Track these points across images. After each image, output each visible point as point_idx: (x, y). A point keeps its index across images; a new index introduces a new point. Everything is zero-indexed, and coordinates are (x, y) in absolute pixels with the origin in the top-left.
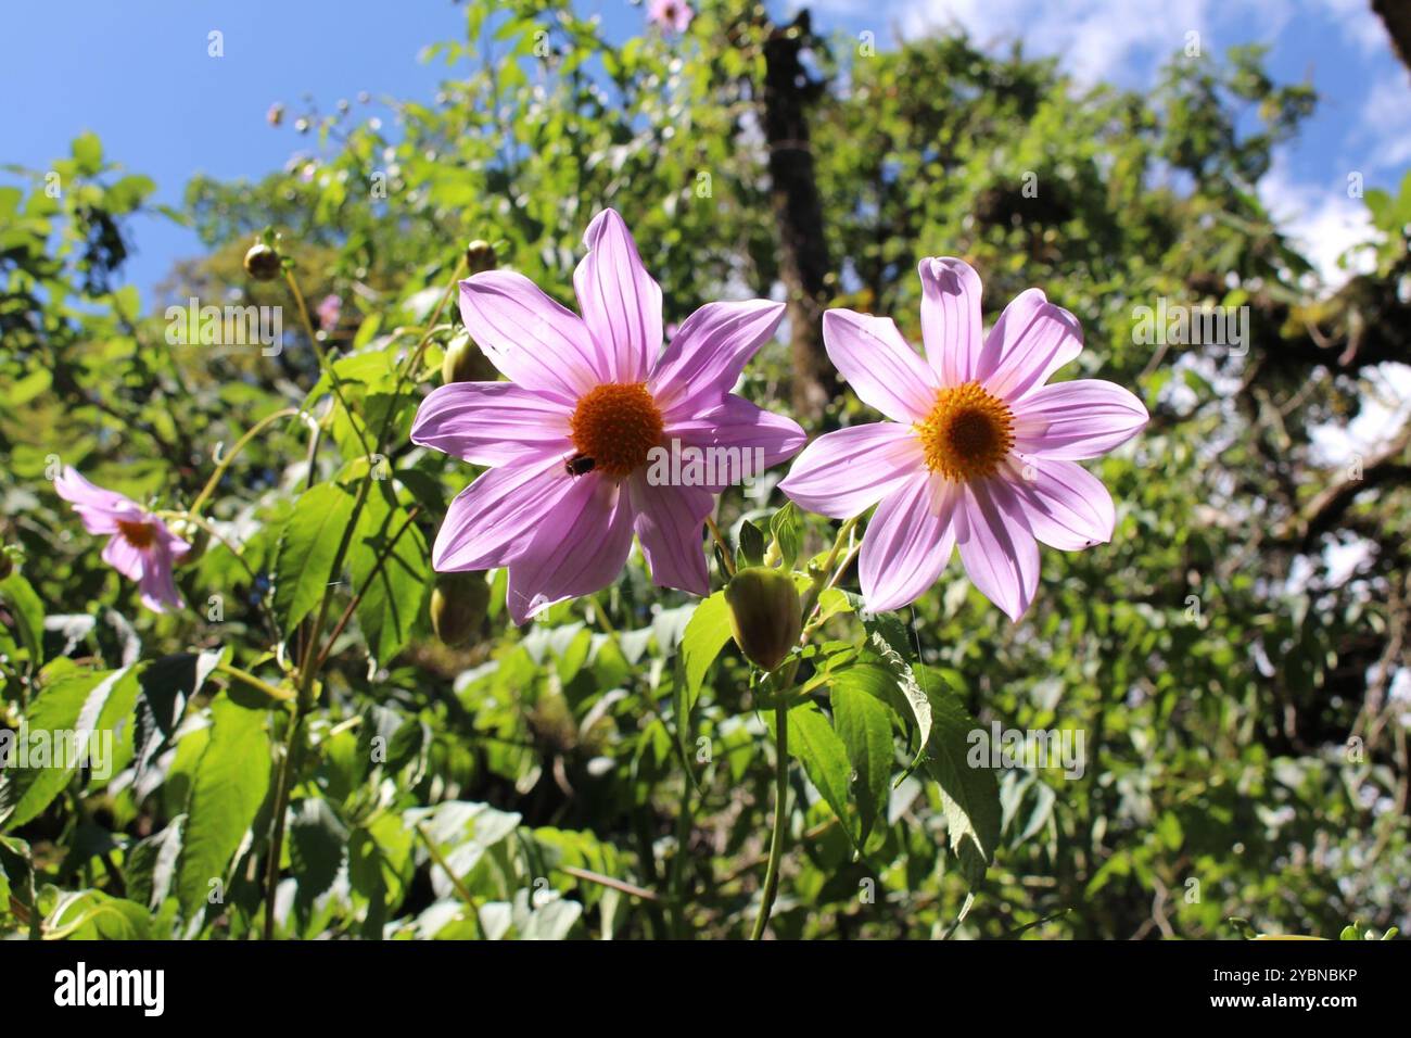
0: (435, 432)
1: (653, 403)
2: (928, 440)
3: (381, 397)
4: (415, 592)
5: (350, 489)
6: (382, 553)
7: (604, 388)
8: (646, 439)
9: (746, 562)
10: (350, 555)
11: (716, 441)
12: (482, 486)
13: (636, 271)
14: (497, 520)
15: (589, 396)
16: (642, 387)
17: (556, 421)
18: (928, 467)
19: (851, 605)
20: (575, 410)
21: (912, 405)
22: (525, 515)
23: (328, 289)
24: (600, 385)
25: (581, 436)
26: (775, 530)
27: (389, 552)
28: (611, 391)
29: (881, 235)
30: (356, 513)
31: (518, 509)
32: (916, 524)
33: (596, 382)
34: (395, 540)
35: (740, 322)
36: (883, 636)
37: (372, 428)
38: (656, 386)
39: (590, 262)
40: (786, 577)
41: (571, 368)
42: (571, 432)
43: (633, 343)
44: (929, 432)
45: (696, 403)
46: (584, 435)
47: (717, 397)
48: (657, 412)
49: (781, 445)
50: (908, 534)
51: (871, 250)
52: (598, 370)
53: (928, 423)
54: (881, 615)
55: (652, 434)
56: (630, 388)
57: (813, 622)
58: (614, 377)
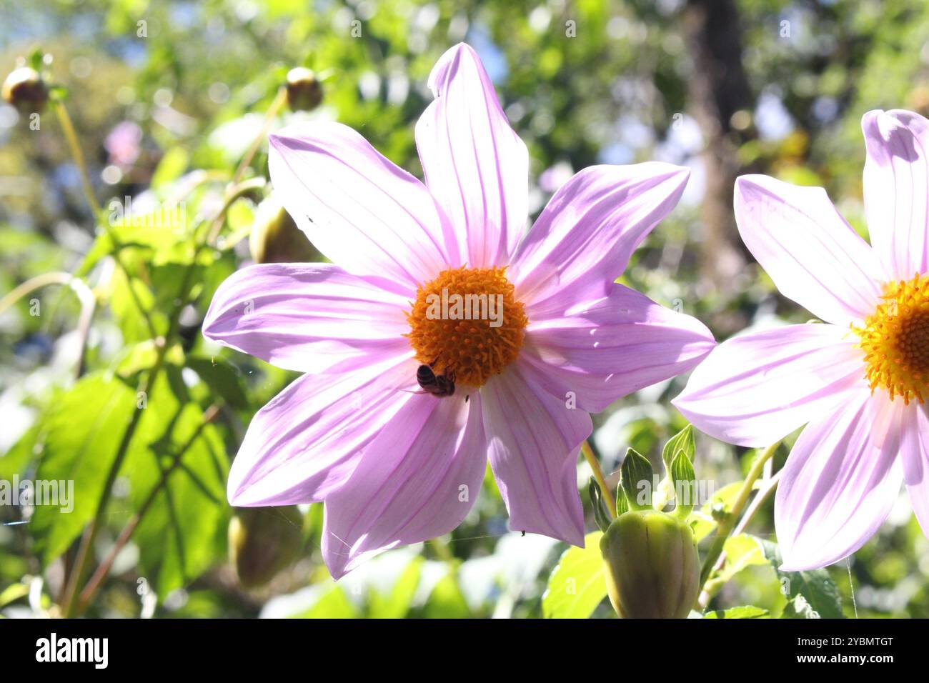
0: (233, 326)
1: (515, 294)
2: (869, 348)
3: (173, 267)
4: (208, 518)
5: (131, 382)
6: (167, 462)
7: (451, 274)
8: (505, 339)
9: (629, 504)
10: (129, 466)
11: (596, 344)
12: (293, 398)
13: (495, 124)
14: (311, 442)
15: (432, 284)
16: (501, 273)
17: (389, 314)
18: (868, 382)
19: (767, 557)
20: (414, 301)
21: (848, 301)
22: (348, 435)
23: (120, 115)
24: (447, 269)
25: (421, 335)
26: (668, 461)
27: (177, 461)
28: (462, 278)
29: (818, 65)
30: (138, 414)
31: (337, 428)
32: (852, 456)
33: (441, 266)
34: (186, 447)
35: (631, 192)
36: (809, 601)
37: (161, 305)
38: (518, 271)
39: (438, 110)
40: (680, 524)
41: (409, 246)
42: (408, 329)
43: (490, 216)
44: (870, 337)
45: (570, 295)
46: (425, 333)
47: (599, 286)
48: (520, 305)
49: (678, 352)
50: (842, 469)
51: (805, 84)
52: (444, 249)
53: (869, 326)
54: (806, 572)
55: (512, 333)
56: (486, 274)
57: (715, 576)
58: (464, 261)
